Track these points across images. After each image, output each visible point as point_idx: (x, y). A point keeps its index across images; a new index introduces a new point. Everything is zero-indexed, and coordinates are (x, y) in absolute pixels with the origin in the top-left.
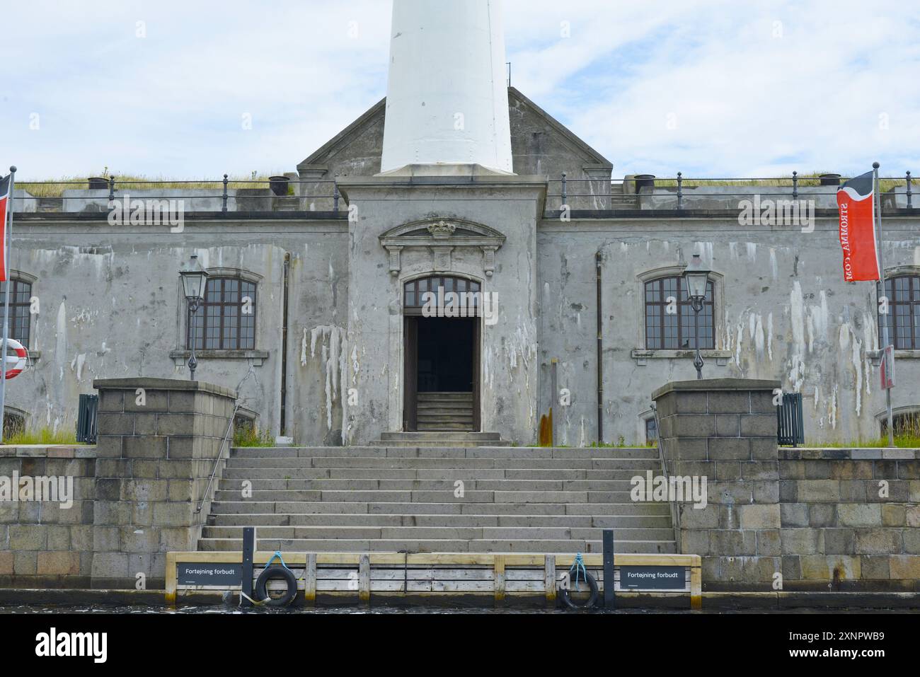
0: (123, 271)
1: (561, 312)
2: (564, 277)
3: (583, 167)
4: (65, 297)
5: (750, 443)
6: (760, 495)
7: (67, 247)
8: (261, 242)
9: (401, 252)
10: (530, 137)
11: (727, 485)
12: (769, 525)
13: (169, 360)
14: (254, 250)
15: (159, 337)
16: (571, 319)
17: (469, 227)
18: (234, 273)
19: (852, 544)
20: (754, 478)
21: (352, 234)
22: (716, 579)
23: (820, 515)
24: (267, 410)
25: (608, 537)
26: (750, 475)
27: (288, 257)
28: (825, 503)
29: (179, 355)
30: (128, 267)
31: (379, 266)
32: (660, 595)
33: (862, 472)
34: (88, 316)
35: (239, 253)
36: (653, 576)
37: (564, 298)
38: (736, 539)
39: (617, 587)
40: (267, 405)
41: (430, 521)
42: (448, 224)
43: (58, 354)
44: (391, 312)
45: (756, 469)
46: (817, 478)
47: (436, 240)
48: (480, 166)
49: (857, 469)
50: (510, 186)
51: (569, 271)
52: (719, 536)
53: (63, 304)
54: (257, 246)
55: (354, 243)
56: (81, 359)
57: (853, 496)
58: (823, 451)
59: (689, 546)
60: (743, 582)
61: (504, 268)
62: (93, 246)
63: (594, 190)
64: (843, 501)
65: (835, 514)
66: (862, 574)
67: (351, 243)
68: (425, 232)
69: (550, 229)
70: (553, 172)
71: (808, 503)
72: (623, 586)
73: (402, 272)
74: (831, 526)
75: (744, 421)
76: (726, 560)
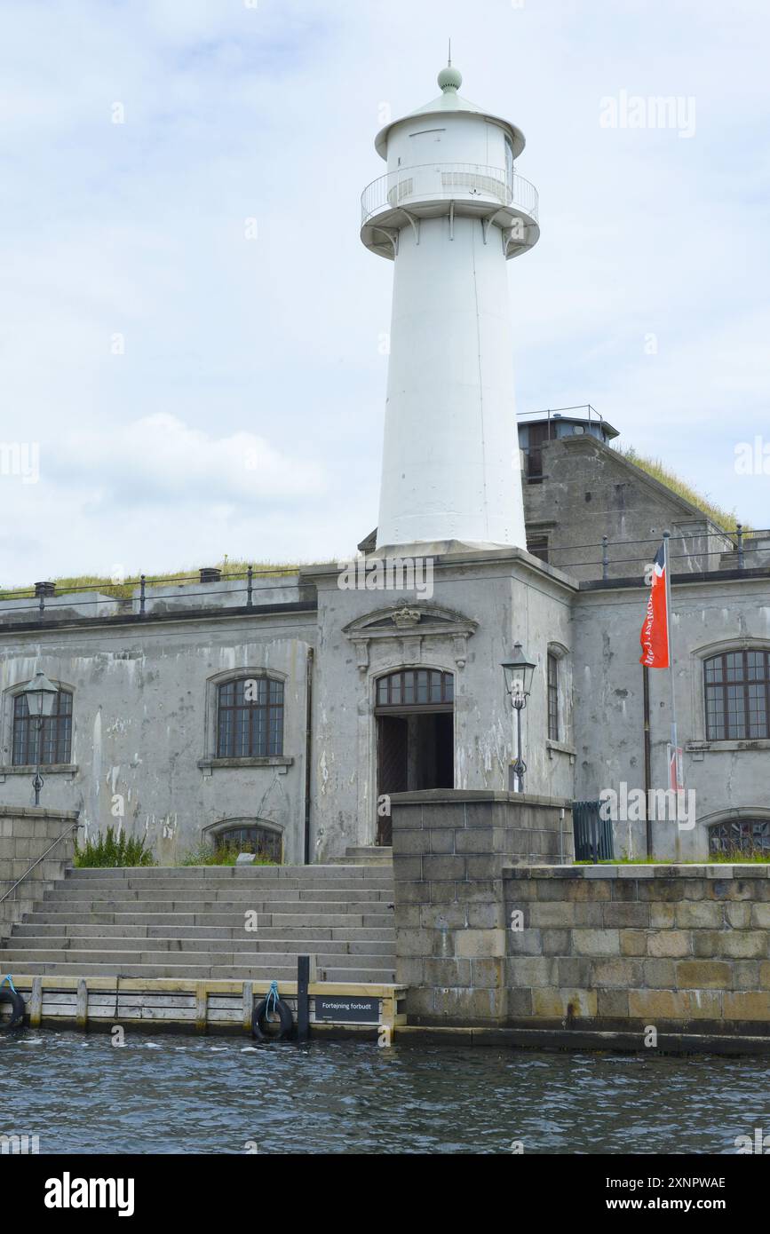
0: (154, 676)
1: (603, 700)
2: (607, 658)
3: (673, 521)
4: (101, 707)
5: (465, 860)
6: (475, 919)
7: (103, 654)
8: (286, 636)
9: (369, 645)
10: (613, 490)
11: (441, 908)
12: (485, 953)
13: (197, 771)
14: (278, 645)
15: (188, 746)
16: (616, 708)
17: (436, 613)
18: (260, 672)
19: (587, 977)
20: (468, 900)
21: (321, 628)
22: (430, 1013)
23: (553, 943)
24: (293, 822)
25: (303, 963)
26: (465, 896)
27: (312, 652)
28: (559, 929)
29: (207, 764)
30: (158, 671)
31: (348, 662)
32: (353, 1028)
33: (599, 892)
34: (122, 725)
35: (264, 649)
36: (347, 1007)
37: (607, 683)
38: (450, 967)
39: (313, 1018)
40: (292, 818)
41: (194, 946)
42: (410, 612)
43: (95, 769)
44: (360, 712)
45: (471, 890)
46: (550, 900)
47: (400, 630)
48: (457, 541)
49: (593, 889)
50: (481, 563)
51: (613, 651)
52: (433, 964)
53: (99, 713)
54: (281, 642)
55: (322, 638)
56: (116, 771)
57: (589, 920)
58: (554, 869)
59: (403, 976)
60: (457, 1016)
61: (477, 657)
62: (126, 651)
63: (687, 548)
64: (578, 927)
65: (569, 940)
66: (598, 1011)
67: (319, 638)
68: (389, 622)
69: (590, 603)
70: (640, 530)
71: (540, 928)
72: (318, 1017)
73: (371, 666)
74: (565, 955)
75: (459, 836)
76: (440, 991)
